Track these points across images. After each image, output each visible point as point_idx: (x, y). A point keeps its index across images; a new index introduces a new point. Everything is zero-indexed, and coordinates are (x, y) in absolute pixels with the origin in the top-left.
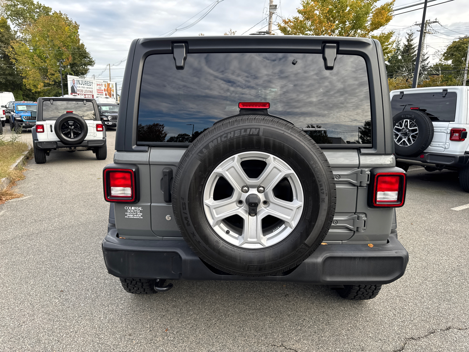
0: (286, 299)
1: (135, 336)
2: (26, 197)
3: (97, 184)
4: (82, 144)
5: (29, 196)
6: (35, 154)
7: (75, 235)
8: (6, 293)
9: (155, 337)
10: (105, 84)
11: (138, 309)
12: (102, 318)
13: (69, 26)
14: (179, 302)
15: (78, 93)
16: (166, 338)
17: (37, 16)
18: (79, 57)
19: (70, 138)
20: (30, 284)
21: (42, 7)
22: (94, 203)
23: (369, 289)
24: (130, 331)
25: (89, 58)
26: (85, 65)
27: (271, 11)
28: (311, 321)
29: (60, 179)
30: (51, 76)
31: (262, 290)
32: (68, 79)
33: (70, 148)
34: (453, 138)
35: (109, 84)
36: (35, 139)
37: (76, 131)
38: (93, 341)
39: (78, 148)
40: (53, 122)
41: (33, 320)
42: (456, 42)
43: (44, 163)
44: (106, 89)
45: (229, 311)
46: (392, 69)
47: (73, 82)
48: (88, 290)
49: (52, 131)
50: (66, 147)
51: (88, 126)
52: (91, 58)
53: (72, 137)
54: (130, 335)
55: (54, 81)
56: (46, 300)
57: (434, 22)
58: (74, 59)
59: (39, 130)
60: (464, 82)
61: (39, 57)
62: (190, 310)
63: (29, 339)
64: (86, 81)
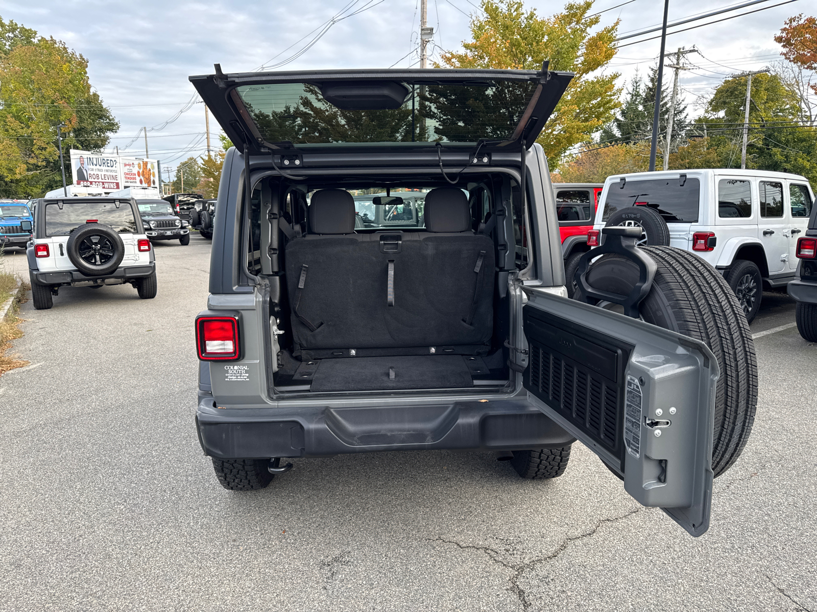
0: (447, 484)
1: (241, 542)
2: (35, 366)
3: (148, 339)
4: (114, 274)
5: (39, 364)
6: (33, 293)
7: (129, 418)
8: (43, 502)
9: (269, 541)
10: (139, 164)
11: (241, 509)
12: (192, 524)
13: (70, 62)
14: (298, 497)
15: (89, 180)
16: (284, 540)
17: (10, 46)
18: (89, 117)
19: (94, 264)
20: (76, 488)
21: (18, 28)
22: (149, 370)
23: (553, 460)
24: (234, 537)
25: (108, 117)
26: (101, 130)
27: (424, 37)
28: (479, 508)
29: (84, 333)
30: (40, 152)
31: (414, 475)
32: (72, 157)
33: (95, 281)
34: (696, 247)
35: (147, 162)
36: (33, 268)
37: (104, 253)
38: (184, 551)
39: (107, 281)
40: (64, 240)
41: (93, 532)
42: (729, 81)
43: (50, 308)
44: (141, 171)
45: (369, 503)
46: (628, 129)
47: (80, 161)
48: (165, 491)
49: (62, 254)
50: (88, 280)
51: (124, 243)
52: (111, 118)
53: (99, 263)
54: (234, 541)
55: (46, 160)
56: (105, 508)
57: (691, 51)
58: (81, 120)
59: (40, 253)
60: (743, 147)
61: (17, 118)
62: (315, 506)
63: (95, 555)
64: (103, 159)
